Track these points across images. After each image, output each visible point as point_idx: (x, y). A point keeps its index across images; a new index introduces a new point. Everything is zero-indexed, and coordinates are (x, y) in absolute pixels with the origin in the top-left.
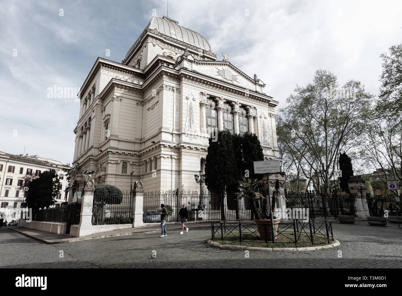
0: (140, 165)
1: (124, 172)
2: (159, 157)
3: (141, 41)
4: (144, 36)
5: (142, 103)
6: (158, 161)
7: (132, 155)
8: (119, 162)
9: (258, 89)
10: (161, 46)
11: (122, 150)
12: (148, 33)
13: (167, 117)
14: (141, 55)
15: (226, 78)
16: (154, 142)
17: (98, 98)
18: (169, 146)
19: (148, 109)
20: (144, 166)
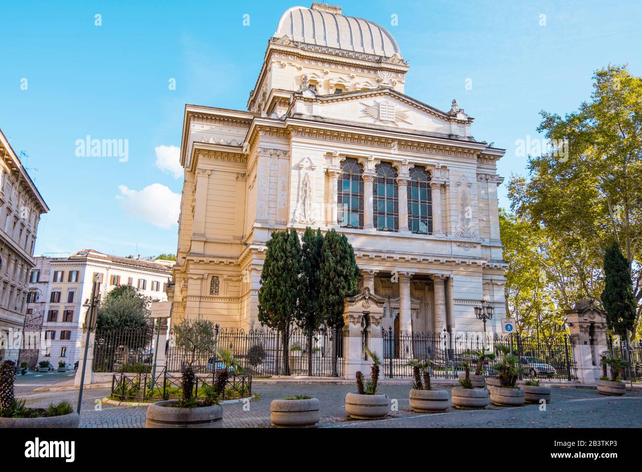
1: (214, 290)
2: (250, 270)
4: (267, 51)
7: (226, 265)
8: (206, 276)
9: (455, 129)
10: (297, 65)
11: (210, 256)
12: (271, 47)
13: (264, 203)
14: (265, 85)
15: (381, 118)
16: (246, 245)
19: (249, 188)
20: (243, 282)
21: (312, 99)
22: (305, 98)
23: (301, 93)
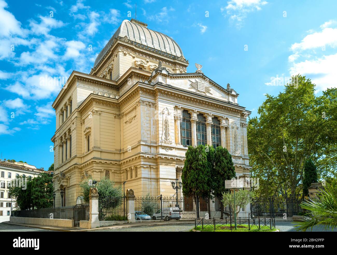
0: (120, 173)
2: (139, 167)
3: (112, 49)
4: (114, 44)
5: (119, 116)
6: (138, 170)
7: (114, 165)
8: (103, 170)
9: (231, 99)
10: (132, 55)
11: (105, 160)
12: (119, 42)
13: (145, 131)
14: (112, 64)
15: (199, 90)
17: (77, 111)
18: (148, 157)
19: (125, 123)
20: (125, 174)
21: (166, 75)
22: (163, 74)
23: (161, 71)
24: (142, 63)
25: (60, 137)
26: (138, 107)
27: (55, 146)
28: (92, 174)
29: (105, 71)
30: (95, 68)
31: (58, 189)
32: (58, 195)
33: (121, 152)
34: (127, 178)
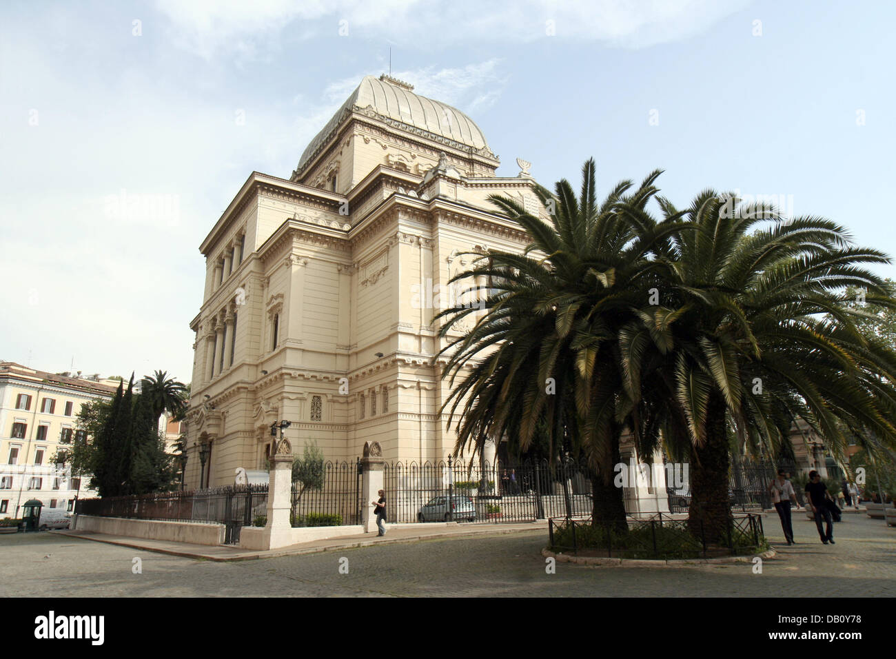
0: (348, 402)
1: (315, 416)
2: (392, 387)
3: (339, 132)
4: (344, 121)
5: (350, 269)
6: (391, 394)
8: (305, 395)
10: (382, 143)
11: (311, 370)
12: (354, 116)
14: (337, 161)
16: (380, 355)
17: (255, 259)
18: (414, 362)
19: (363, 283)
20: (358, 405)
21: (457, 180)
22: (449, 178)
23: (445, 171)
24: (403, 158)
25: (210, 318)
26: (393, 247)
27: (198, 340)
28: (280, 404)
29: (321, 175)
30: (301, 170)
31: (195, 444)
32: (194, 458)
33: (350, 352)
34: (363, 416)
